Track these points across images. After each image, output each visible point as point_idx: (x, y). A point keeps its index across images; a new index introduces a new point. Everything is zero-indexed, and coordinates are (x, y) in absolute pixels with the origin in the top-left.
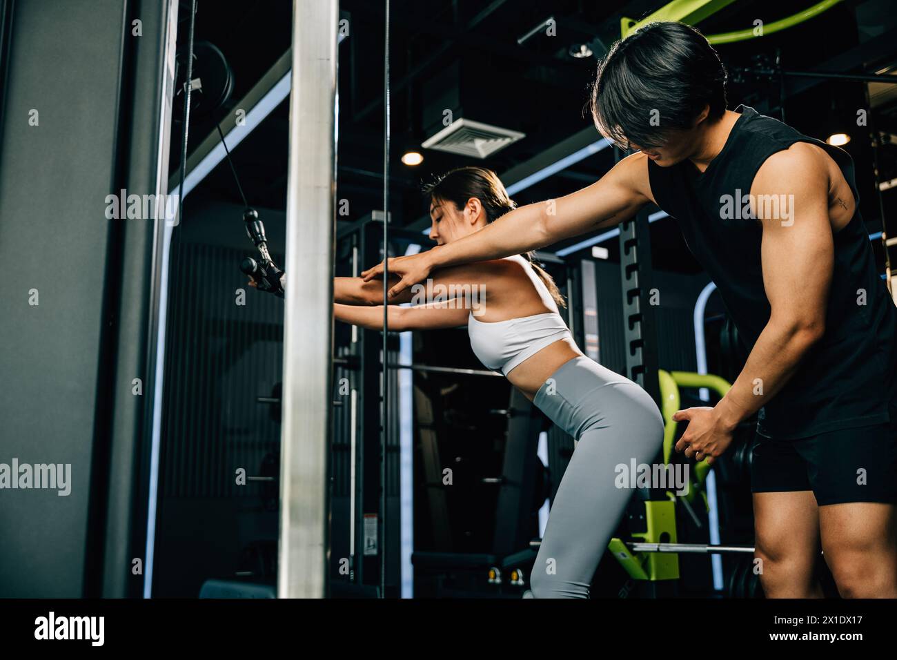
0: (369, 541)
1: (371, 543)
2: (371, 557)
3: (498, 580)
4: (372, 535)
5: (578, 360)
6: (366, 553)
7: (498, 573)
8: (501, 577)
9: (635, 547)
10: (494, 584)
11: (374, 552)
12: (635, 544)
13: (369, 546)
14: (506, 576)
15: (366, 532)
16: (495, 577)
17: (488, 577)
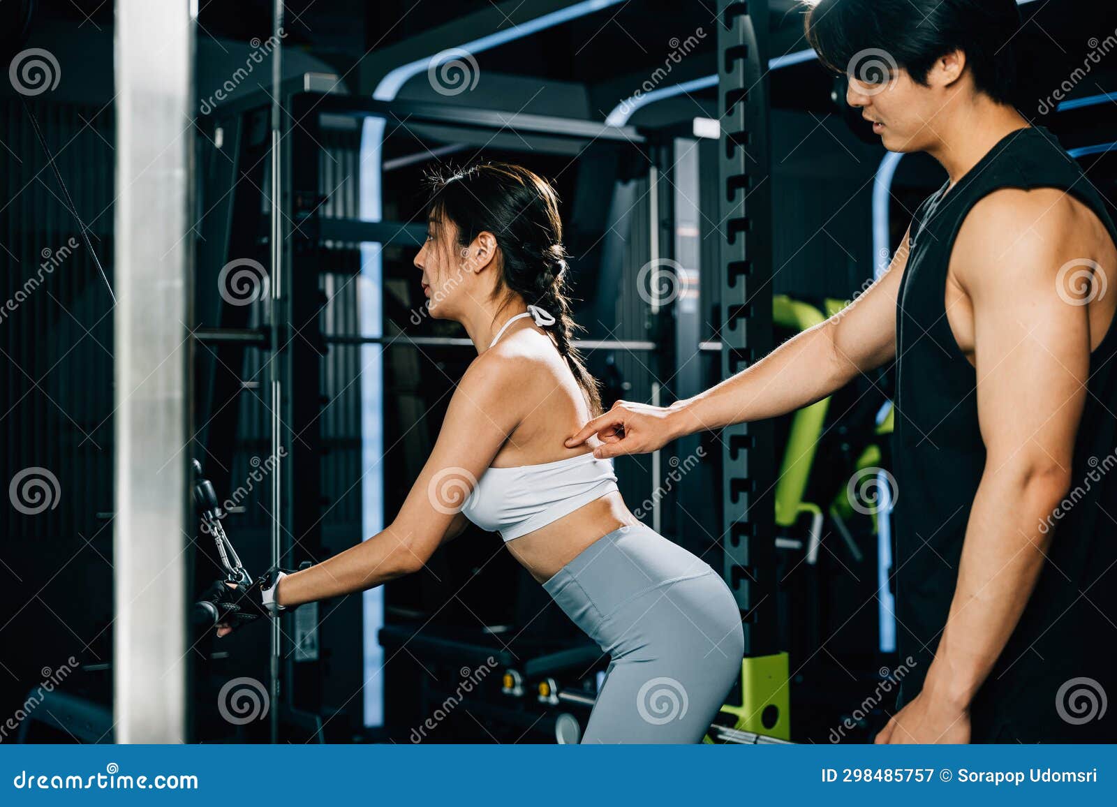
0: (303, 637)
1: (308, 642)
2: (307, 664)
3: (518, 691)
4: (309, 628)
5: (620, 535)
6: (298, 658)
7: (518, 679)
8: (523, 685)
9: (722, 733)
10: (511, 697)
11: (313, 655)
12: (722, 728)
13: (303, 646)
14: (531, 685)
15: (298, 623)
16: (514, 685)
17: (502, 684)
